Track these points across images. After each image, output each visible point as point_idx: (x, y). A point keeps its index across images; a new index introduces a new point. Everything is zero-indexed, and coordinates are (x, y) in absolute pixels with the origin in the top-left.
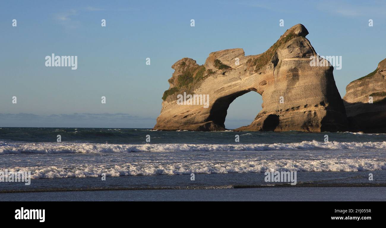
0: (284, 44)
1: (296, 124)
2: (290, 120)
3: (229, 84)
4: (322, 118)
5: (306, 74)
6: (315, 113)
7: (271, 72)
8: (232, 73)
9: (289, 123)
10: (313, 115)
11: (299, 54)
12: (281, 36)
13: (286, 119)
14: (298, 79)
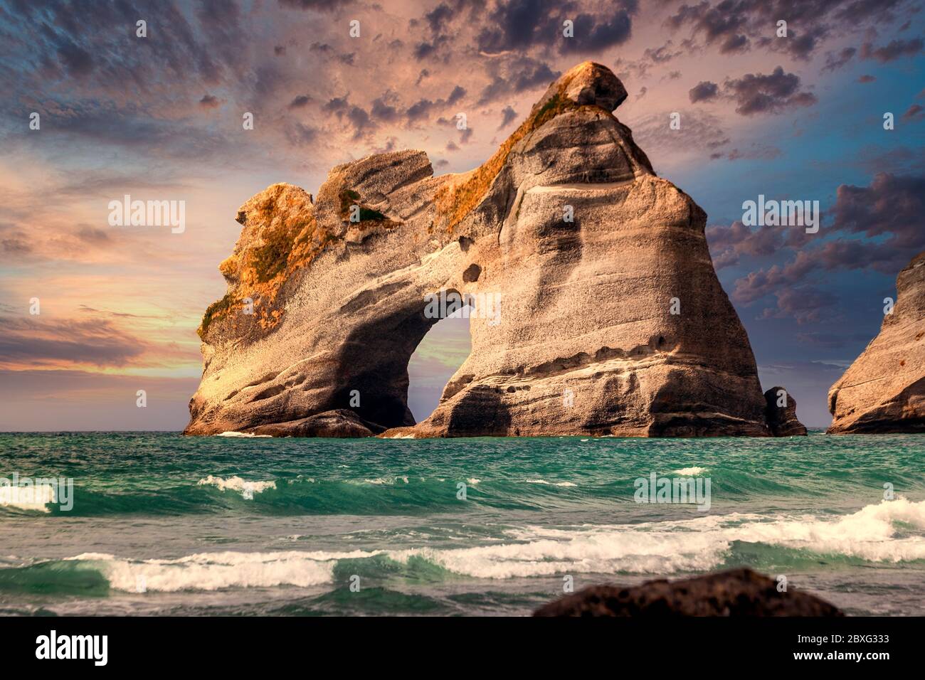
0: (529, 135)
1: (567, 418)
2: (547, 404)
3: (386, 279)
4: (655, 393)
5: (604, 238)
6: (633, 379)
7: (490, 236)
8: (392, 238)
9: (546, 414)
10: (625, 388)
11: (578, 168)
12: (534, 105)
13: (535, 400)
14: (579, 257)
